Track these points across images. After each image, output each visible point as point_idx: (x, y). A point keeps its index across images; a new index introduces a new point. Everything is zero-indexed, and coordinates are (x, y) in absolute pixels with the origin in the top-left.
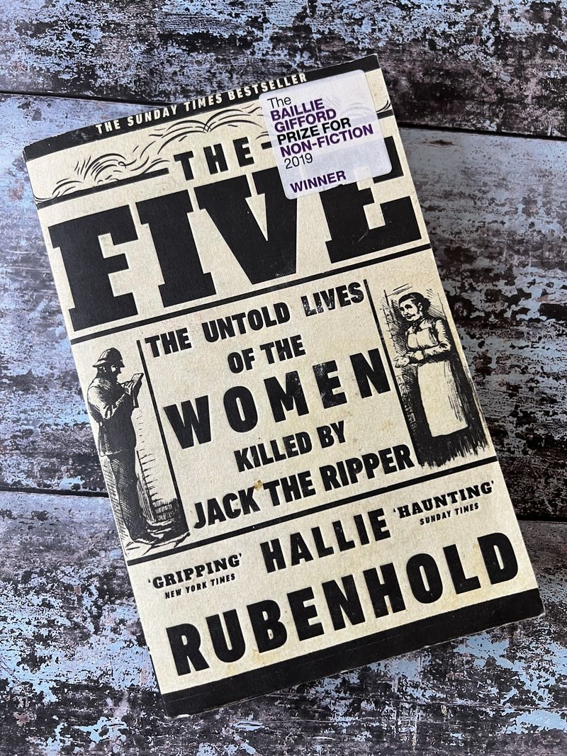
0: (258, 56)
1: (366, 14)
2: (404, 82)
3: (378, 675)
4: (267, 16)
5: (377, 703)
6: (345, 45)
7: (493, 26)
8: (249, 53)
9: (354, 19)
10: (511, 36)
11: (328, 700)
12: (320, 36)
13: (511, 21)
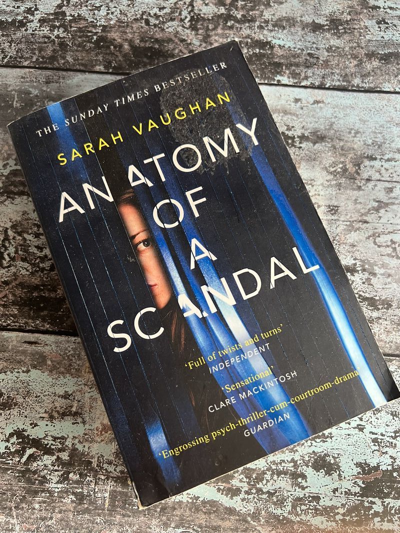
0: (30, 31)
1: (103, 4)
2: (126, 46)
3: (83, 454)
4: (38, 7)
5: (81, 475)
6: (88, 23)
7: (190, 9)
8: (24, 30)
9: (95, 6)
10: (202, 15)
11: (46, 471)
12: (72, 18)
13: (202, 6)
